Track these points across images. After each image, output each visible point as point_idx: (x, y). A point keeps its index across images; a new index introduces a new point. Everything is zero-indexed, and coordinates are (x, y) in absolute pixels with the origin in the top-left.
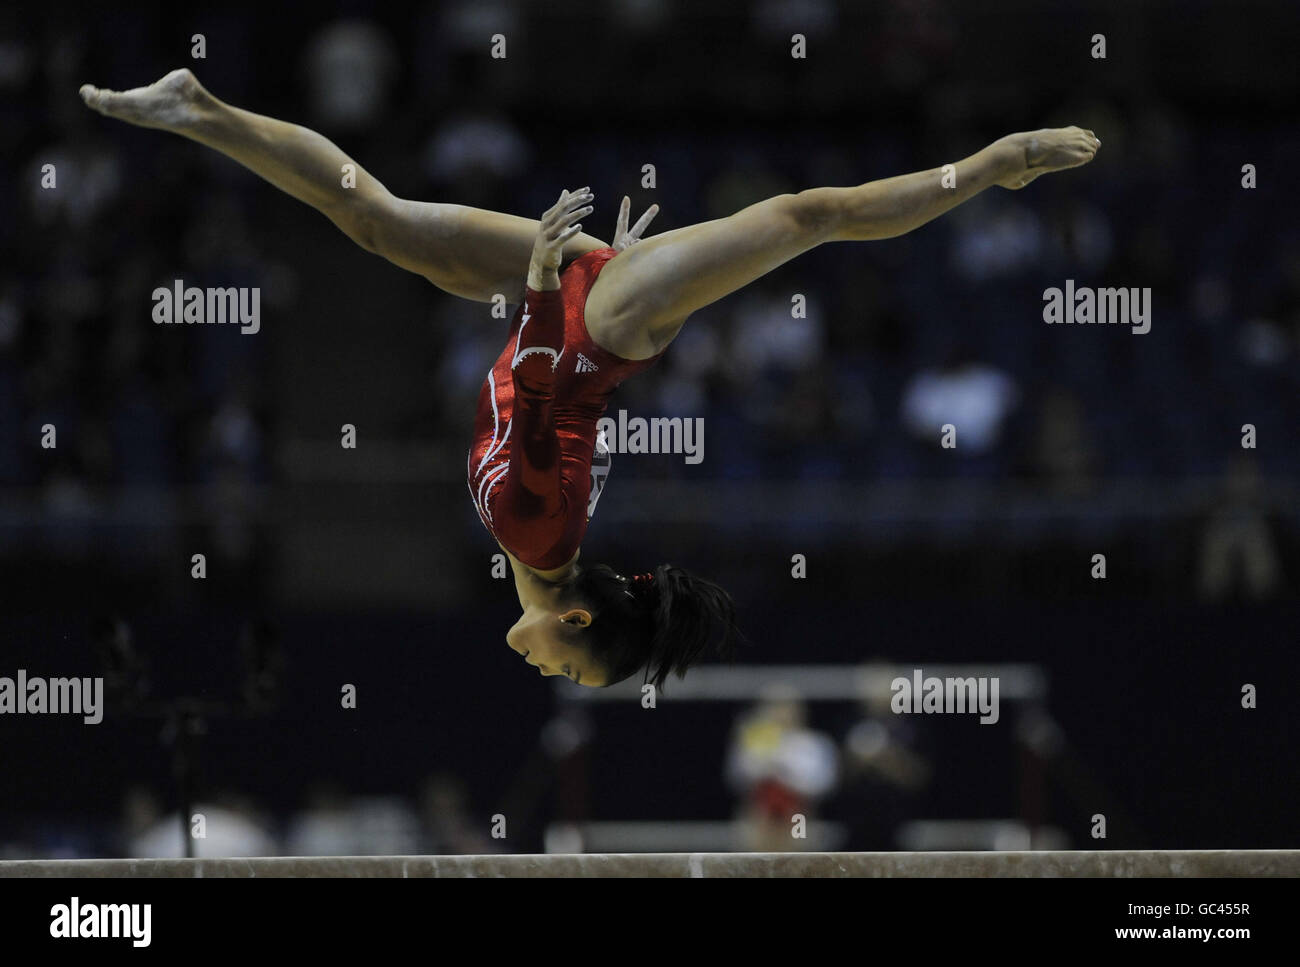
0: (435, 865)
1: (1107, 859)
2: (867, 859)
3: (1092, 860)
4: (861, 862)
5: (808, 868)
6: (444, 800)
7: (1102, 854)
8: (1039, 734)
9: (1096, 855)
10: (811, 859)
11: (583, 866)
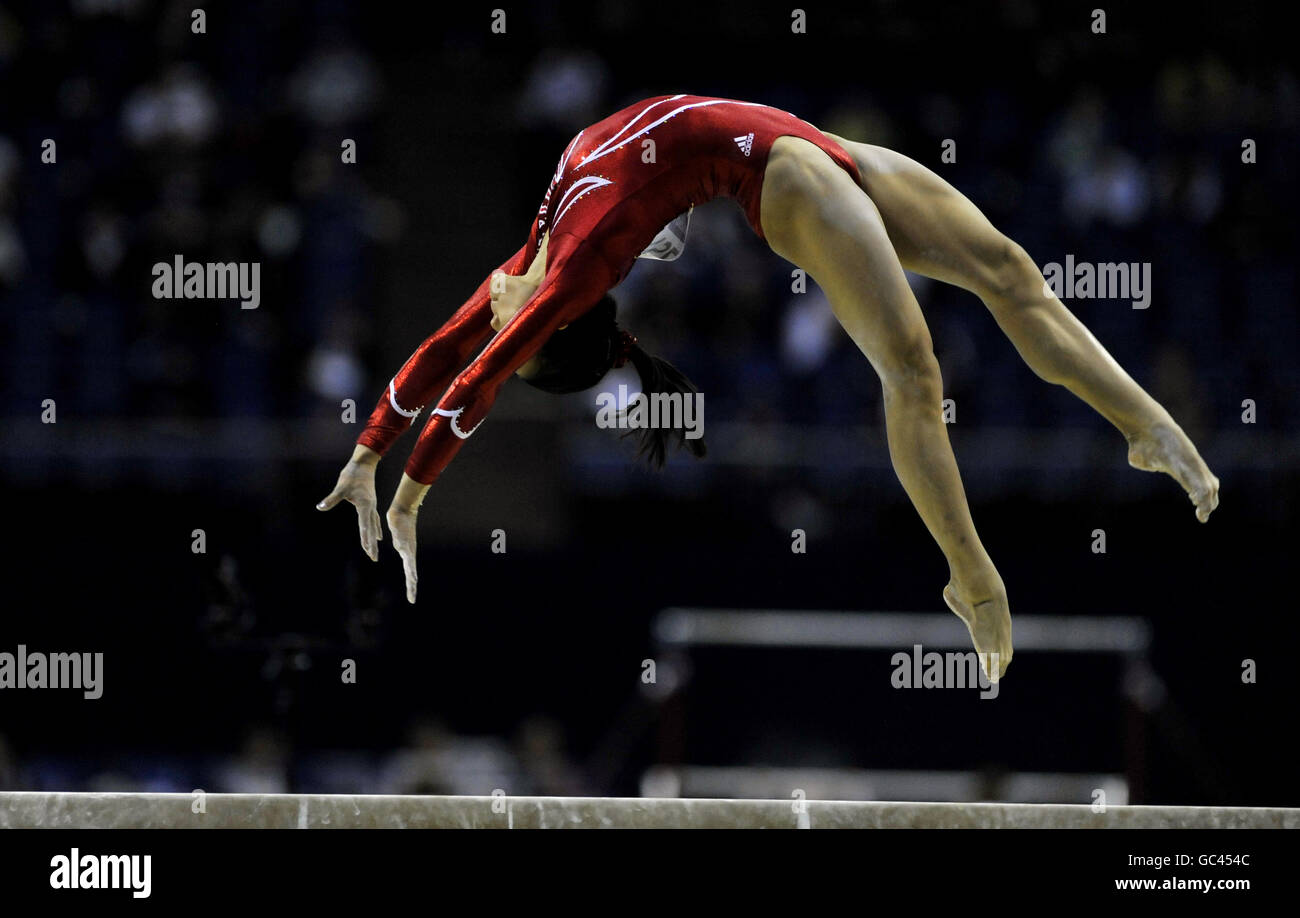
0: (540, 806)
1: (1220, 815)
2: (976, 810)
3: (1203, 815)
4: (970, 814)
5: (917, 818)
6: (541, 740)
7: (1214, 811)
8: (1143, 688)
9: (1209, 810)
10: (921, 809)
11: (689, 811)
